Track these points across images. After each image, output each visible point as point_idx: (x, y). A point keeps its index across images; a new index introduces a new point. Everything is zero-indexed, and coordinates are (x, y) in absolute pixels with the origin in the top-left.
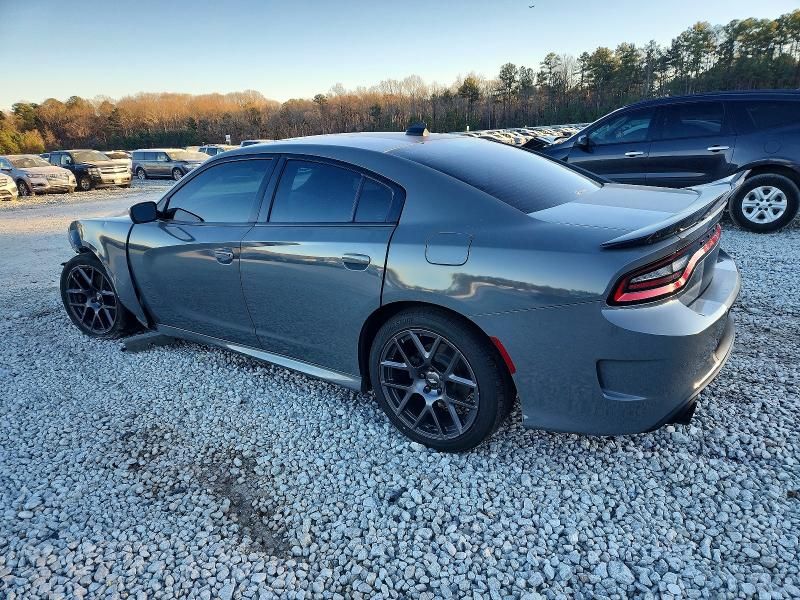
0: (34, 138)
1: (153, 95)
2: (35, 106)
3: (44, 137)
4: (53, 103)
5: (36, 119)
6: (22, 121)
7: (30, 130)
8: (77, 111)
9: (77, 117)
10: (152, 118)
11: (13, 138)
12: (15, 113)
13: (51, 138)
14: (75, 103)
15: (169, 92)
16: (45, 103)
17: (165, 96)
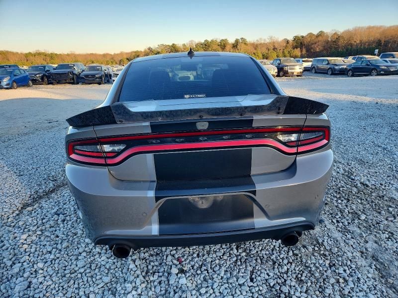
0: (297, 52)
1: (362, 28)
2: (303, 37)
3: (301, 51)
4: (311, 35)
5: (301, 43)
6: (295, 44)
7: (297, 48)
8: (320, 38)
9: (318, 41)
10: (357, 40)
11: (289, 52)
12: (293, 41)
13: (304, 52)
14: (321, 34)
15: (372, 25)
16: (307, 35)
17: (369, 28)
